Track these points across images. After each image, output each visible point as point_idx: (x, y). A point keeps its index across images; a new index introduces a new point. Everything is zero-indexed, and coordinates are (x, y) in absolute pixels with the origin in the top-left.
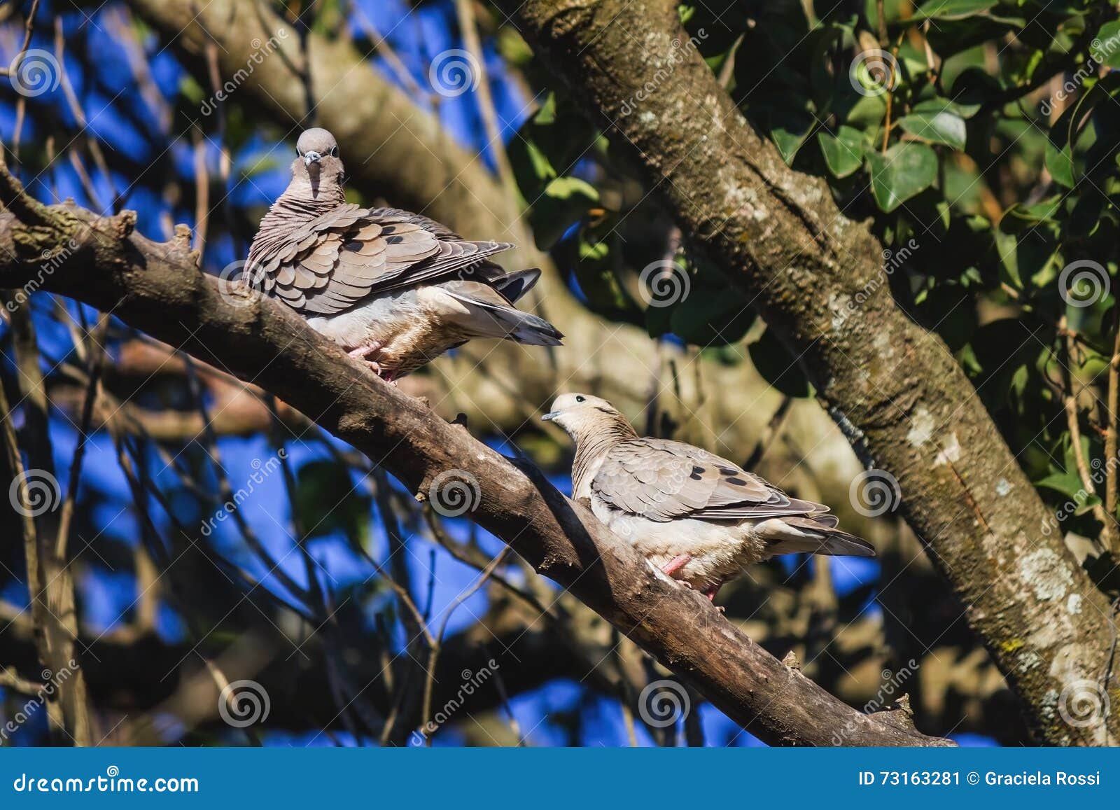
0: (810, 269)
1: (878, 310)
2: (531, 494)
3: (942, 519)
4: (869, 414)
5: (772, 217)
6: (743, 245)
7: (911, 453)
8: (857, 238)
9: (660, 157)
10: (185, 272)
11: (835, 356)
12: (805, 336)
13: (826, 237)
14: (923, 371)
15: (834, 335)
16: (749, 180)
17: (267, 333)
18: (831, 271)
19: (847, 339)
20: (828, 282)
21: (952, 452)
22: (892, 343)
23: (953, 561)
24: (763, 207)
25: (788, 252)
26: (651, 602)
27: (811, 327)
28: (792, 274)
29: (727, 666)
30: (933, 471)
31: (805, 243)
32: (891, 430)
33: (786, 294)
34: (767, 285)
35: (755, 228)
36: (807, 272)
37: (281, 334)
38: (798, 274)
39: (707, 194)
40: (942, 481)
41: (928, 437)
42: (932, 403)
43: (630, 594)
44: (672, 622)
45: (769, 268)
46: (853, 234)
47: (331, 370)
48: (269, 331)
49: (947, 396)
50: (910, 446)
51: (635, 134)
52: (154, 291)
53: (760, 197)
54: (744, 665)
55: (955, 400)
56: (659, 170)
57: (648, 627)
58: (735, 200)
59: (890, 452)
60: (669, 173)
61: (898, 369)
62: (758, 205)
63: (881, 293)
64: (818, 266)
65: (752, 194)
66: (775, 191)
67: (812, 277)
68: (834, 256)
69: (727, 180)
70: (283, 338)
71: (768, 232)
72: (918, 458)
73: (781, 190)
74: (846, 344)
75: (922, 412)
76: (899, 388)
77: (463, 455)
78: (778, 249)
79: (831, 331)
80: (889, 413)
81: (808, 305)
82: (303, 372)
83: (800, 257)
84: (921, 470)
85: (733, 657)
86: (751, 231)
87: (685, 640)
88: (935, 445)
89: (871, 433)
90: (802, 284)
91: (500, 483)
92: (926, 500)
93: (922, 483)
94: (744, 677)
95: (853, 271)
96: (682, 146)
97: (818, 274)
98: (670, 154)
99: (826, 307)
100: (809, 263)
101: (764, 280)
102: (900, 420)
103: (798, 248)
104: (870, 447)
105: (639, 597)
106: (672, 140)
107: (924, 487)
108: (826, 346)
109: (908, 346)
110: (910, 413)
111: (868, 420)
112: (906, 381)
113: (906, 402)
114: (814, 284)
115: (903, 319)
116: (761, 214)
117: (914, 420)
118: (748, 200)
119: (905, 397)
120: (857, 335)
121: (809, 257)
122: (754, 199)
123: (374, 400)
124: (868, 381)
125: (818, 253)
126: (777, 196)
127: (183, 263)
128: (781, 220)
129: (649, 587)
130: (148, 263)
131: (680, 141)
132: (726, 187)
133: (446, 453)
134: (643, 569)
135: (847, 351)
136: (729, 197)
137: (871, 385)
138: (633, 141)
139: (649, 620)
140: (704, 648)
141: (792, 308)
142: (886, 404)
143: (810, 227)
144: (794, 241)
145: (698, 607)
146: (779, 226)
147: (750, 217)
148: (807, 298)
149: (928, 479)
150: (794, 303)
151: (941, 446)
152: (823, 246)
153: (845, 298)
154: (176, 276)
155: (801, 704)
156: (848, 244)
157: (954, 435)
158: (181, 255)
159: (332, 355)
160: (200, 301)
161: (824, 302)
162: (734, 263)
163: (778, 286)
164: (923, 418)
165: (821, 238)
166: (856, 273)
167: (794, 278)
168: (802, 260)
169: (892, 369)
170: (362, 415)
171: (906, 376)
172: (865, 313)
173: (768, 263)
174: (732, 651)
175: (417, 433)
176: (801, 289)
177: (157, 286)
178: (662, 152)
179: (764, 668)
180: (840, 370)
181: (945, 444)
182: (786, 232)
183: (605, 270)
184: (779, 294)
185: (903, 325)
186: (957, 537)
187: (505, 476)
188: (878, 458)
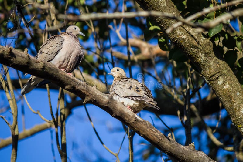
0: (196, 48)
1: (211, 57)
2: (109, 102)
3: (225, 100)
4: (210, 78)
5: (187, 38)
6: (181, 43)
7: (219, 86)
8: (206, 42)
9: (163, 25)
10: (26, 58)
11: (202, 66)
12: (196, 62)
13: (199, 42)
14: (221, 69)
15: (201, 62)
16: (182, 30)
17: (46, 70)
18: (200, 49)
19: (204, 62)
20: (200, 51)
21: (227, 86)
22: (214, 63)
23: (228, 108)
24: (185, 35)
25: (191, 45)
26: (136, 124)
27: (196, 60)
28: (192, 49)
29: (153, 137)
30: (223, 90)
31: (195, 43)
32: (214, 81)
33: (191, 53)
34: (187, 51)
35: (184, 40)
36: (195, 49)
37: (50, 70)
38: (193, 49)
39: (173, 33)
40: (225, 92)
41: (222, 83)
42: (223, 76)
43: (131, 122)
44: (141, 127)
45: (187, 48)
46: (205, 41)
47: (62, 77)
48: (47, 70)
49: (226, 75)
50: (218, 85)
51: (158, 20)
52: (18, 63)
53: (184, 34)
54: (156, 136)
55: (228, 75)
56: (163, 27)
57: (136, 129)
58: (179, 34)
59: (214, 86)
60: (165, 28)
61: (215, 69)
62: (184, 35)
63: (212, 53)
64: (197, 48)
65: (183, 33)
66: (188, 32)
67: (196, 50)
68: (201, 46)
69: (177, 30)
70: (50, 71)
71: (186, 41)
72: (220, 87)
73: (189, 32)
74: (204, 64)
75: (221, 78)
76: (215, 73)
77: (93, 94)
78: (189, 44)
79: (201, 61)
80: (214, 78)
81: (196, 56)
82: (55, 78)
83: (193, 46)
84: (221, 90)
85: (154, 135)
86: (183, 40)
87: (144, 131)
88: (223, 85)
89: (210, 82)
90: (194, 51)
91: (102, 99)
92: (222, 96)
93: (221, 92)
94: (157, 139)
95: (205, 49)
96: (168, 23)
97: (197, 49)
98: (165, 24)
99: (199, 56)
100: (195, 47)
101: (186, 50)
102: (216, 79)
103: (193, 44)
104: (210, 85)
105: (133, 122)
106: (165, 21)
107: (221, 93)
108: (200, 64)
109: (217, 64)
110: (218, 78)
111: (209, 79)
112: (217, 71)
113: (217, 76)
114: (197, 51)
115: (217, 59)
116: (185, 37)
117: (219, 79)
118: (182, 34)
119: (217, 75)
120: (206, 62)
121: (195, 46)
122: (183, 34)
123: (72, 83)
124: (209, 71)
125: (197, 45)
126: (188, 33)
127: (25, 57)
128: (189, 38)
129: (135, 120)
130: (17, 57)
131: (167, 22)
132: (177, 31)
133: (90, 93)
134: (134, 117)
135: (204, 65)
136: (178, 33)
137: (210, 72)
138: (158, 21)
139: (136, 127)
140: (148, 133)
141: (192, 56)
142: (213, 76)
143: (195, 40)
144: (192, 43)
145: (147, 124)
146: (188, 40)
147: (182, 38)
148: (195, 54)
149: (222, 92)
150: (193, 55)
151: (225, 85)
152: (198, 44)
153: (203, 54)
154: (23, 60)
155: (169, 144)
156: (204, 43)
157: (227, 83)
158: (25, 55)
159: (62, 74)
160: (29, 64)
161: (199, 55)
162: (180, 47)
163: (189, 52)
164: (221, 79)
165: (198, 42)
166: (206, 49)
167: (192, 50)
168: (194, 46)
169: (214, 69)
170: (70, 86)
171: (217, 70)
172: (208, 57)
173: (187, 47)
174: (154, 134)
175: (83, 89)
176: (194, 52)
177: (19, 61)
178: (164, 24)
179: (161, 137)
180: (203, 69)
181: (226, 84)
182: (190, 41)
183: (165, 44)
184: (189, 53)
185: (217, 60)
186: (228, 104)
187: (103, 98)
188: (212, 87)
